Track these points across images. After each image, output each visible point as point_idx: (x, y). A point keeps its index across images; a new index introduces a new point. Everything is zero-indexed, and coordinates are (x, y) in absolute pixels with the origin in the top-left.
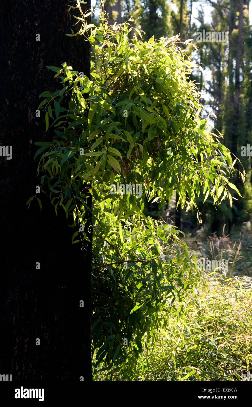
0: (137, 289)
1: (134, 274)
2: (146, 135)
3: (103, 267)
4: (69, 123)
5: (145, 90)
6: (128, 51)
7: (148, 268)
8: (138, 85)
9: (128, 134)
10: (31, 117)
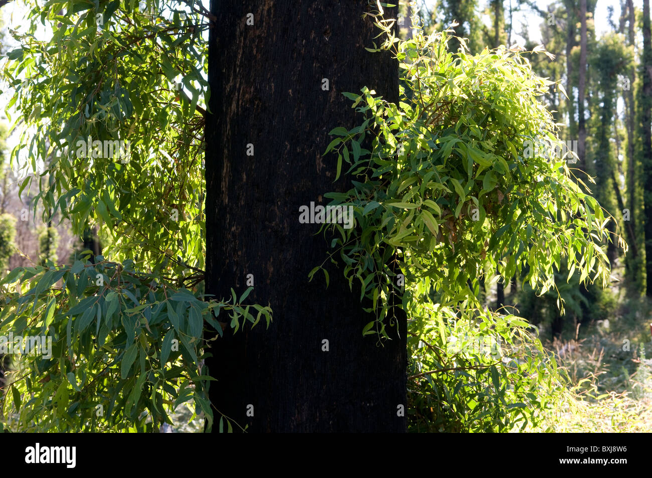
0: (468, 409)
1: (465, 387)
2: (479, 184)
3: (419, 377)
4: (374, 170)
5: (479, 121)
6: (453, 69)
7: (485, 378)
9: (457, 183)
10: (319, 164)
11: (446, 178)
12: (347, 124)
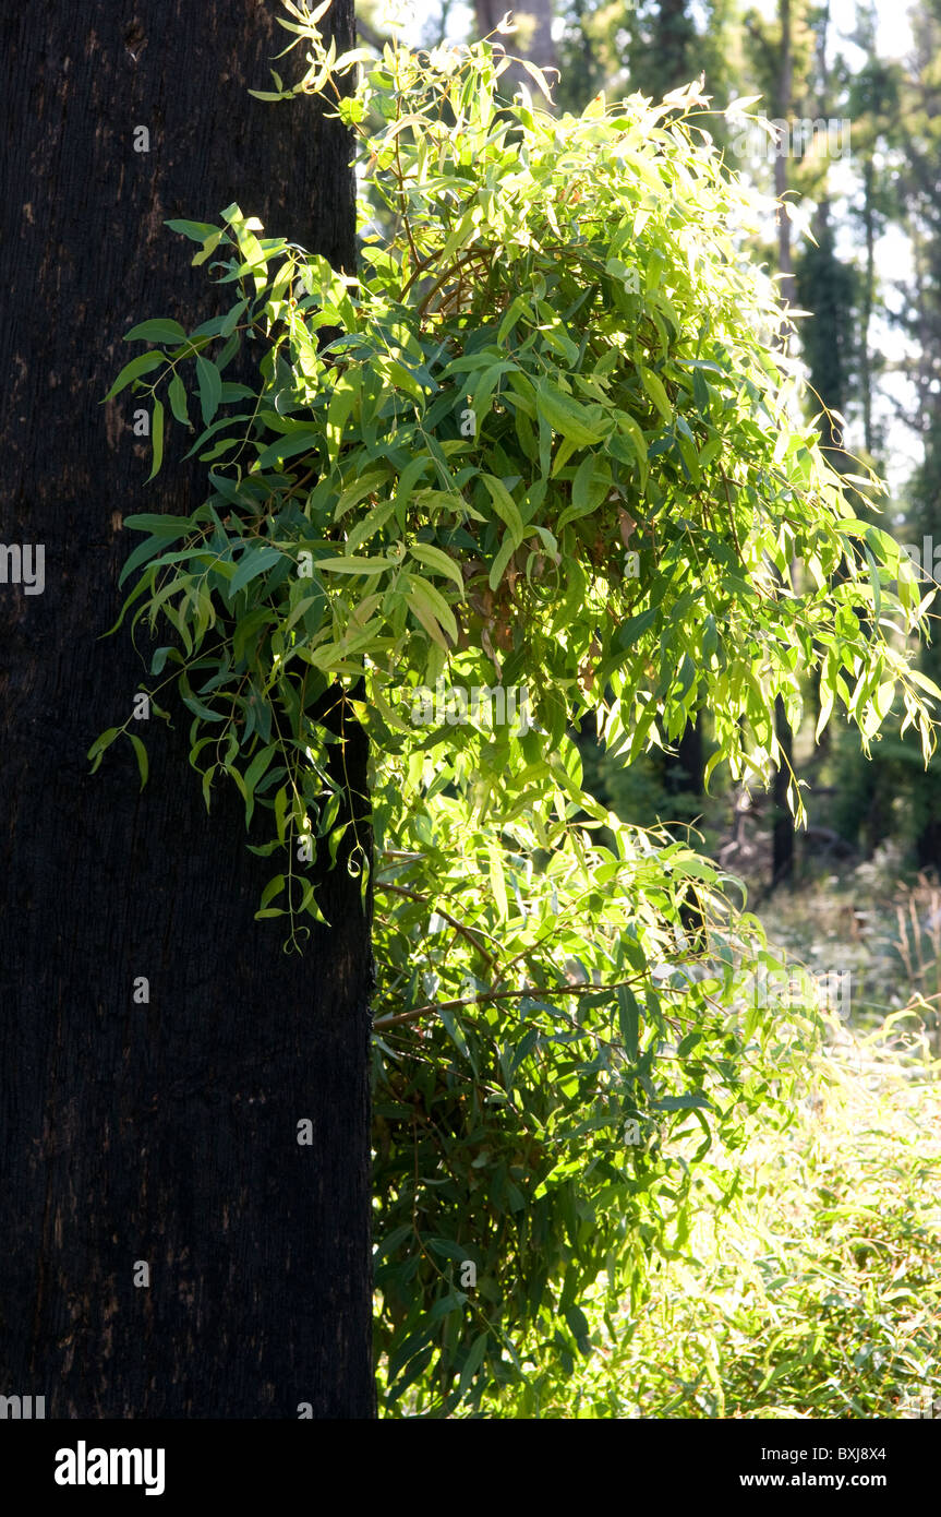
0: (562, 1099)
1: (549, 1044)
2: (562, 490)
3: (429, 1015)
4: (261, 447)
5: (568, 306)
6: (497, 154)
7: (603, 1017)
8: (536, 290)
9: (499, 489)
10: (114, 423)
11: (470, 472)
12: (196, 307)
